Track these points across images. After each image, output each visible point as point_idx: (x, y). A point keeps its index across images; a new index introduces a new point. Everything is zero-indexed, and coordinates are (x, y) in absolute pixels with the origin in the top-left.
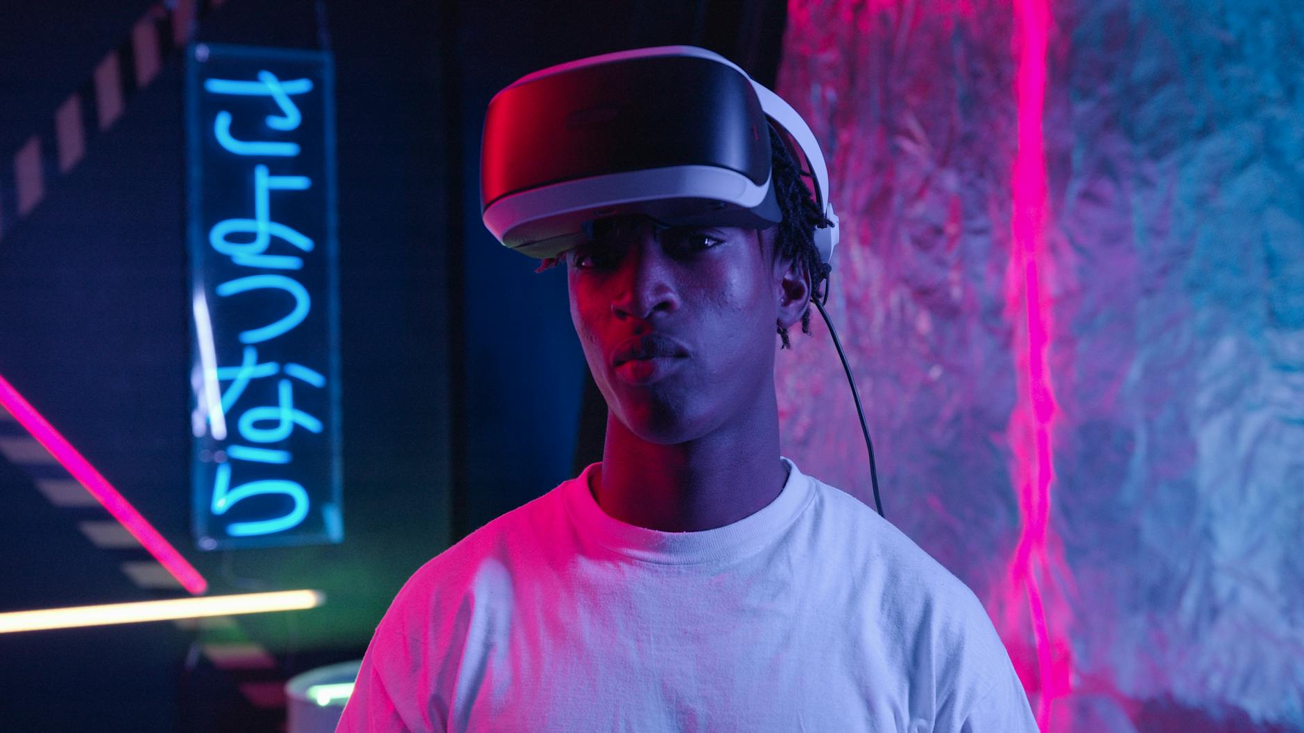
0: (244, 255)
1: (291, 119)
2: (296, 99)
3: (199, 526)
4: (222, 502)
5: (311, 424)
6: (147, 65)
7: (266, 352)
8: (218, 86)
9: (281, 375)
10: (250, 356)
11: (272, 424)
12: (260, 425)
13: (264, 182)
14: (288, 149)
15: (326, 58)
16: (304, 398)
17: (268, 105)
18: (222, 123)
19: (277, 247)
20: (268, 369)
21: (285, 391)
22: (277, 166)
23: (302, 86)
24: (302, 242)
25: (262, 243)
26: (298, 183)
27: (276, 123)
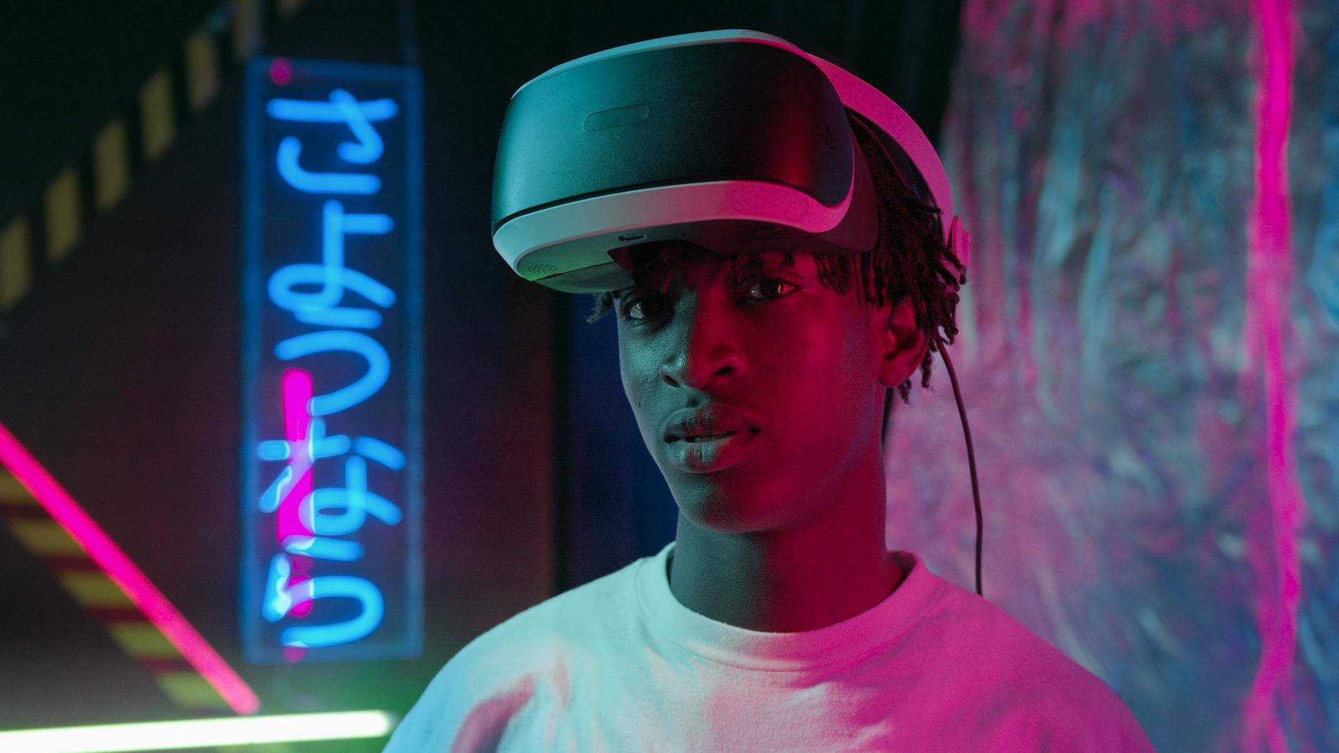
0: (309, 309)
1: (368, 148)
2: (379, 126)
3: (250, 631)
4: (281, 602)
5: (385, 511)
6: (204, 84)
7: (334, 424)
8: (287, 110)
9: (352, 453)
10: (315, 429)
11: (339, 511)
12: (325, 512)
13: (336, 224)
14: (364, 184)
15: (411, 78)
16: (379, 480)
17: (342, 133)
18: (288, 154)
19: (351, 299)
20: (336, 446)
21: (356, 473)
22: (352, 204)
23: (383, 109)
24: (379, 293)
25: (332, 294)
26: (375, 224)
27: (351, 153)
